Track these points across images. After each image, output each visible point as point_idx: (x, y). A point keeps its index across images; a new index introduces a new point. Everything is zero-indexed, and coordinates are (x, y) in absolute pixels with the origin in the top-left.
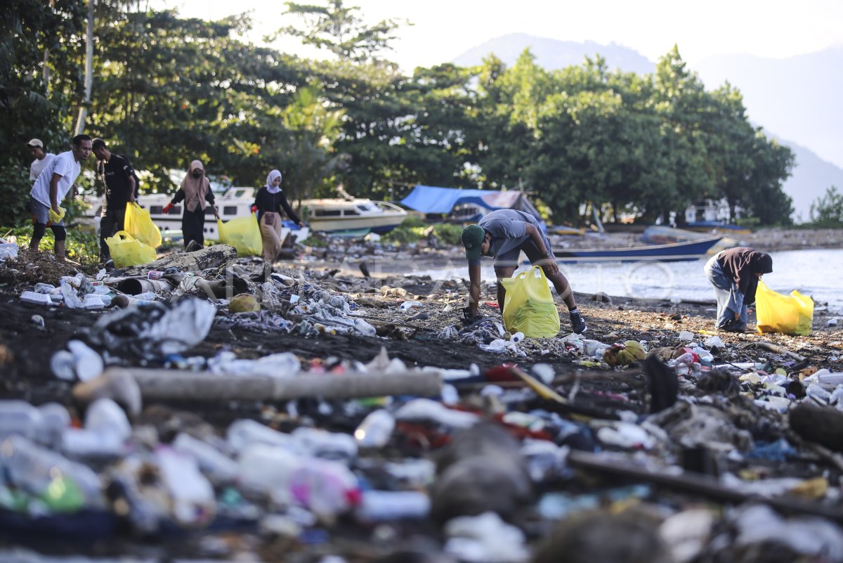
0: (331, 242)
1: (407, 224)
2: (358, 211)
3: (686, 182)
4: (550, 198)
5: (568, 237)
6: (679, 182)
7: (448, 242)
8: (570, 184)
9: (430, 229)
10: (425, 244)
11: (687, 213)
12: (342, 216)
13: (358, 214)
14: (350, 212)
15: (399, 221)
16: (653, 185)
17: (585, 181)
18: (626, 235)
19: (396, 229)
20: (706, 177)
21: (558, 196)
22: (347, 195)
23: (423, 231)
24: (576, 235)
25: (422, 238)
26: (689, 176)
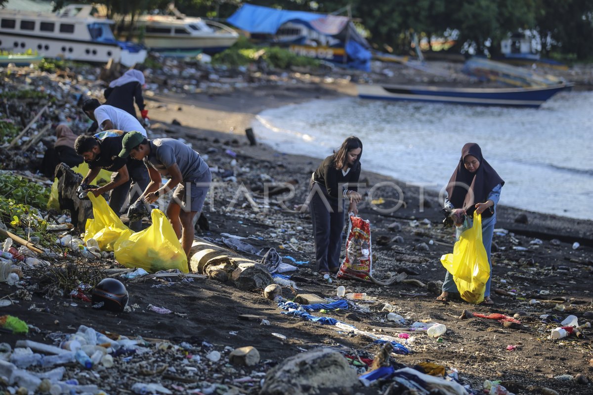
0: (164, 63)
1: (237, 45)
2: (189, 30)
3: (507, 14)
4: (372, 23)
5: (391, 65)
6: (501, 14)
7: (277, 66)
8: (392, 11)
9: (261, 52)
10: (254, 68)
11: (503, 43)
12: (173, 34)
13: (189, 33)
14: (180, 31)
15: (229, 43)
16: (475, 16)
17: (409, 9)
18: (446, 64)
19: (227, 51)
20: (525, 9)
21: (381, 22)
22: (177, 13)
23: (253, 54)
24: (398, 63)
25: (252, 61)
26: (510, 9)
